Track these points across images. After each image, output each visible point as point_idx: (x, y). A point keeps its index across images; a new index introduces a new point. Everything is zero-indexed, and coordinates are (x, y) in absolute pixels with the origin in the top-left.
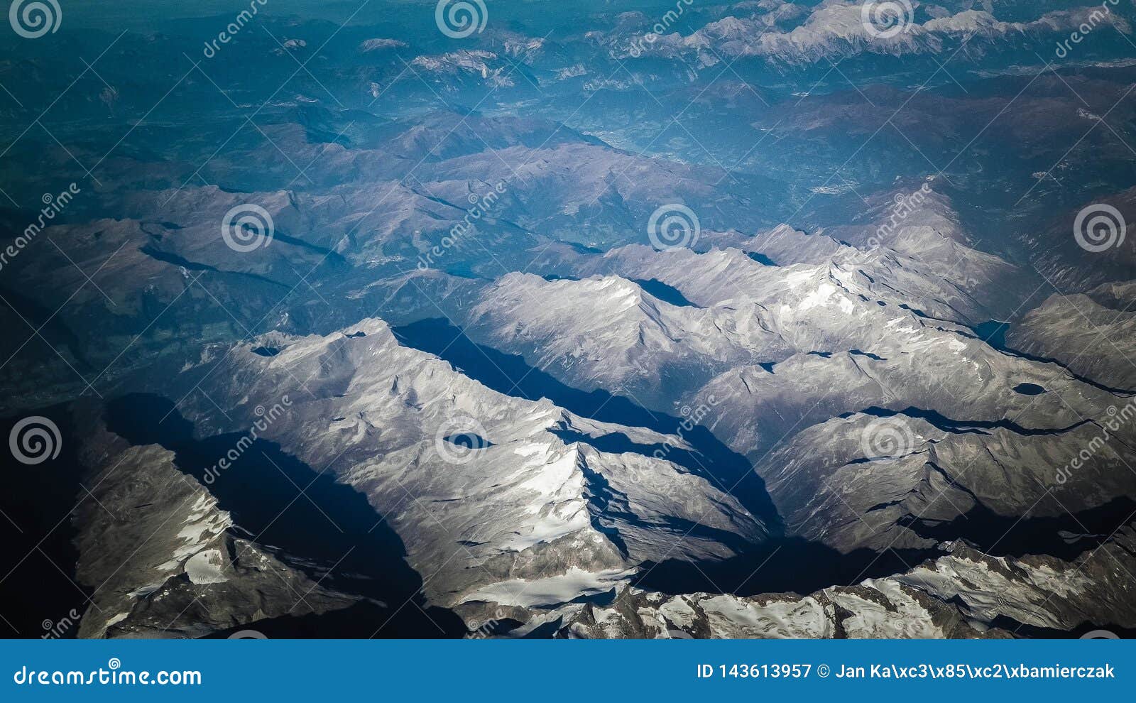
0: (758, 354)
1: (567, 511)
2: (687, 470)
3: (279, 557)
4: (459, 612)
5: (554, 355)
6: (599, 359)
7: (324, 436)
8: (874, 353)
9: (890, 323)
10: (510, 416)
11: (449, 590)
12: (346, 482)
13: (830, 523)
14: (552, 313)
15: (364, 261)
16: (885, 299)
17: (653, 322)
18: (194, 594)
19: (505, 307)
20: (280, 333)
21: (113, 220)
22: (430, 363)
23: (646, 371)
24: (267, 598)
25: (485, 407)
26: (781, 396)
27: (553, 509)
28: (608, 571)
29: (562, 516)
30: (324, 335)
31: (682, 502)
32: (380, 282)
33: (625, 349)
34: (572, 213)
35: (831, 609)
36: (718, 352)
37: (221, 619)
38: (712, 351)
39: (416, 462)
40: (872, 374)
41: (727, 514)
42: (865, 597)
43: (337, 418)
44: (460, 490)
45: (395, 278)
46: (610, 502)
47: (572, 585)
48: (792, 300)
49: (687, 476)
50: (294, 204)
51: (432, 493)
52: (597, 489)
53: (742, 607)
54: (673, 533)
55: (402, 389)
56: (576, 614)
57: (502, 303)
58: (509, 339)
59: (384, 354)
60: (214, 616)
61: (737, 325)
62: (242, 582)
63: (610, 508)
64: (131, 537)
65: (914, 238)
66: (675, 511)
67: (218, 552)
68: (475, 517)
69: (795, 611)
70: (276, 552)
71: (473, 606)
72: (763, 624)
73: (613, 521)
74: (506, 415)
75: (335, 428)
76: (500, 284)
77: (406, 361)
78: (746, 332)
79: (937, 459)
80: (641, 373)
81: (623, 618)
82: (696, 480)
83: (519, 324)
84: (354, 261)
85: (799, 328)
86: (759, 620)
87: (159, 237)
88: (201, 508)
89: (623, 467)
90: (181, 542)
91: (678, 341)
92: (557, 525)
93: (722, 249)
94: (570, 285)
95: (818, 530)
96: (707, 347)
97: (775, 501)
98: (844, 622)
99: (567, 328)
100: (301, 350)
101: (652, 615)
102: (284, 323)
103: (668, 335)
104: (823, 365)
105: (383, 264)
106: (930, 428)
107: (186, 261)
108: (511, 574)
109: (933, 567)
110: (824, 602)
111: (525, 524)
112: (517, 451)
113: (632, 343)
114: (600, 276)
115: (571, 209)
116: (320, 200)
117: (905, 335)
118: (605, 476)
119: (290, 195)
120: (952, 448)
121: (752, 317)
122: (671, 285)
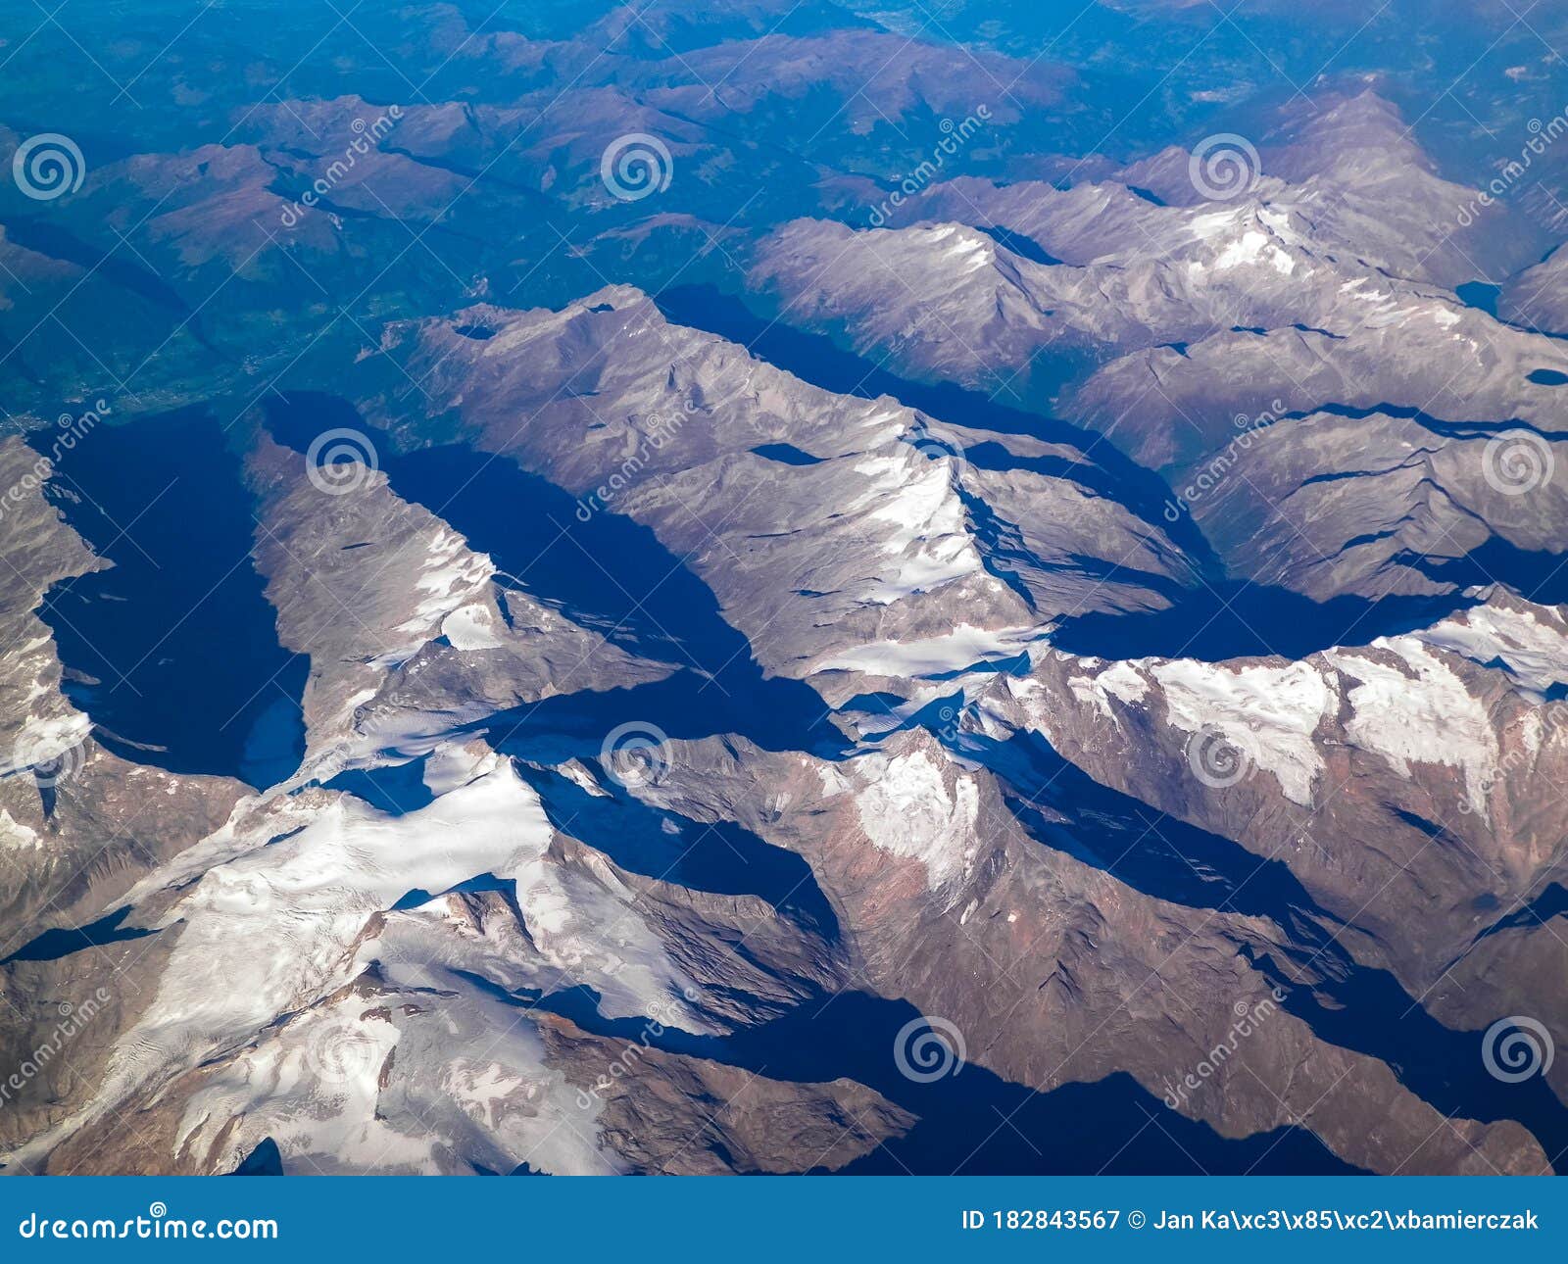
0: (1161, 331)
1: (945, 548)
2: (1093, 492)
3: (565, 613)
4: (814, 685)
5: (876, 334)
6: (941, 340)
7: (580, 449)
8: (1324, 328)
9: (1347, 287)
10: (837, 420)
11: (793, 655)
12: (621, 512)
13: (1290, 561)
14: (868, 275)
15: (581, 203)
16: (1332, 252)
17: (1014, 288)
18: (460, 664)
19: (799, 268)
20: (491, 306)
21: (221, 147)
22: (717, 348)
23: (1009, 357)
24: (558, 669)
25: (802, 408)
26: (1203, 390)
27: (924, 547)
28: (1011, 629)
29: (938, 556)
30: (555, 310)
31: (1091, 536)
32: (611, 233)
33: (977, 327)
34: (865, 133)
35: (1333, 678)
36: (1106, 329)
37: (500, 697)
38: (1097, 328)
39: (719, 484)
40: (1327, 357)
41: (1153, 551)
42: (1376, 661)
43: (593, 424)
44: (785, 522)
45: (630, 228)
46: (1001, 537)
47: (966, 648)
48: (1205, 255)
49: (1098, 500)
50: (472, 121)
51: (744, 527)
52: (981, 519)
53: (1209, 675)
54: (1087, 577)
55: (680, 383)
56: (985, 686)
57: (792, 263)
58: (810, 312)
59: (645, 336)
60: (489, 692)
61: (1130, 291)
62: (519, 647)
63: (1002, 546)
64: (349, 587)
65: (1359, 165)
66: (1084, 549)
67: (484, 608)
68: (812, 559)
69: (1282, 680)
70: (561, 607)
71: (832, 677)
72: (1239, 697)
73: (1009, 562)
74: (831, 419)
75: (595, 438)
76: (784, 235)
77: (681, 345)
78: (1141, 301)
79: (1435, 475)
80: (1003, 358)
81: (1049, 691)
82: (1109, 506)
83: (823, 291)
84: (567, 203)
85: (1216, 294)
86: (1234, 692)
87: (289, 170)
88: (441, 549)
89: (1009, 489)
90: (424, 595)
91: (1049, 313)
92: (934, 568)
93: (1095, 183)
94: (891, 235)
95: (1274, 570)
96: (1089, 322)
97: (1205, 533)
98: (1351, 694)
99: (890, 297)
100: (527, 330)
101: (1087, 687)
102: (483, 293)
103: (1036, 307)
104: (1258, 347)
105: (608, 207)
106: (1422, 433)
107: (333, 205)
108: (878, 633)
109: (1463, 621)
110: (1323, 668)
111: (885, 566)
112: (857, 468)
113: (989, 317)
114: (929, 223)
115: (861, 127)
116: (508, 116)
117: (1368, 303)
118: (988, 502)
119: (465, 108)
120: (1455, 459)
121: (1151, 279)
122: (1025, 235)
